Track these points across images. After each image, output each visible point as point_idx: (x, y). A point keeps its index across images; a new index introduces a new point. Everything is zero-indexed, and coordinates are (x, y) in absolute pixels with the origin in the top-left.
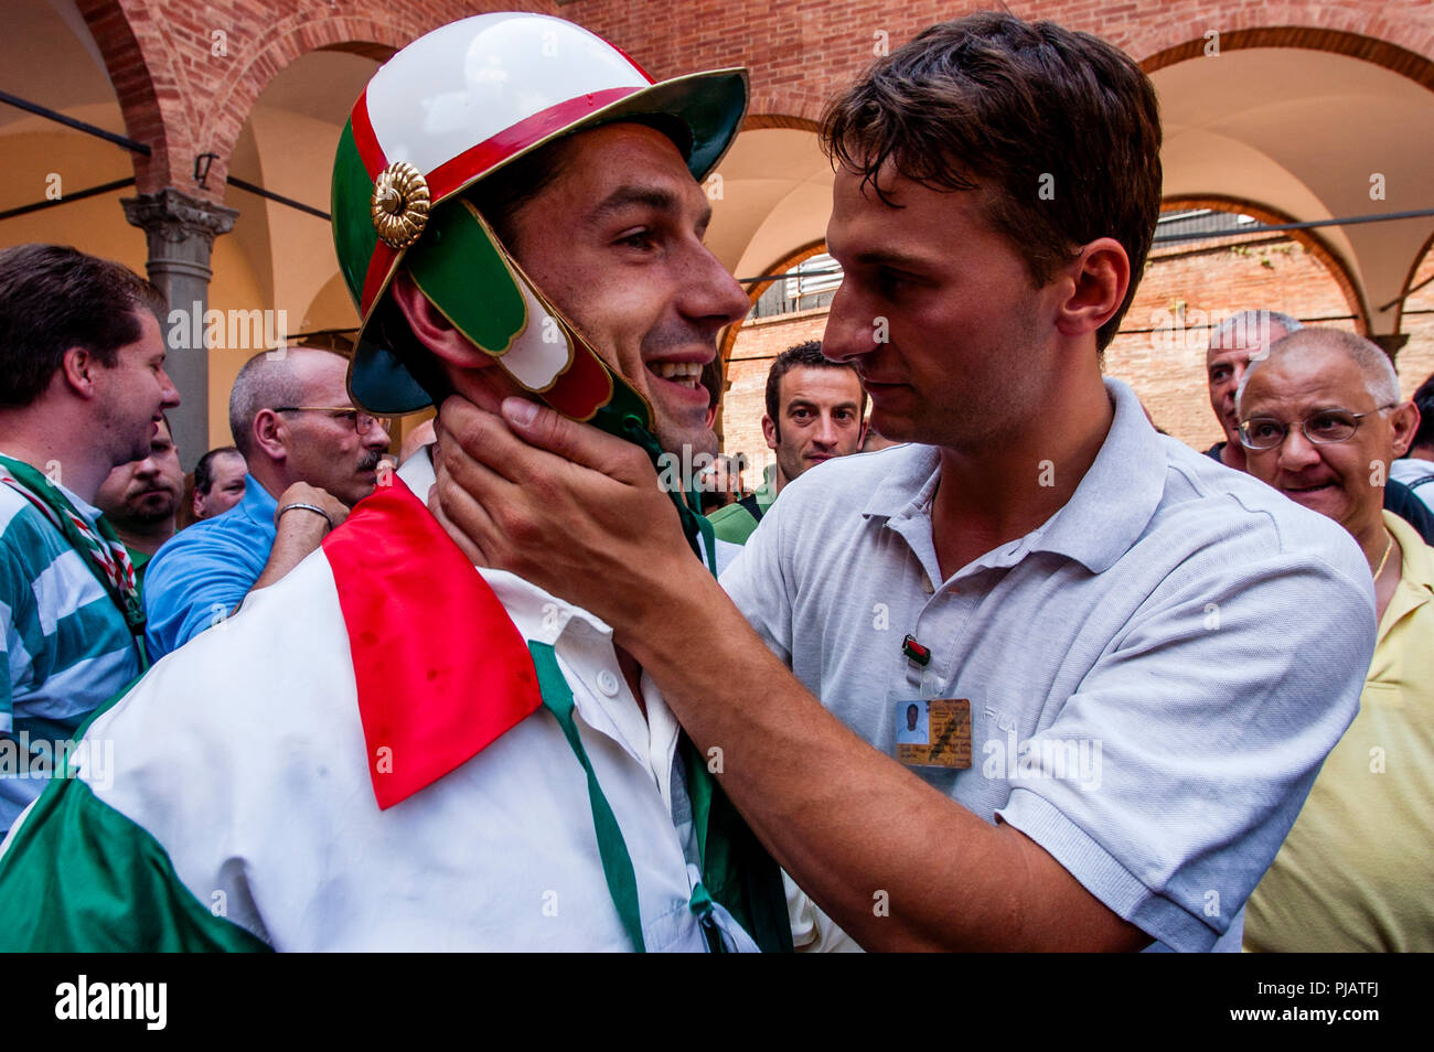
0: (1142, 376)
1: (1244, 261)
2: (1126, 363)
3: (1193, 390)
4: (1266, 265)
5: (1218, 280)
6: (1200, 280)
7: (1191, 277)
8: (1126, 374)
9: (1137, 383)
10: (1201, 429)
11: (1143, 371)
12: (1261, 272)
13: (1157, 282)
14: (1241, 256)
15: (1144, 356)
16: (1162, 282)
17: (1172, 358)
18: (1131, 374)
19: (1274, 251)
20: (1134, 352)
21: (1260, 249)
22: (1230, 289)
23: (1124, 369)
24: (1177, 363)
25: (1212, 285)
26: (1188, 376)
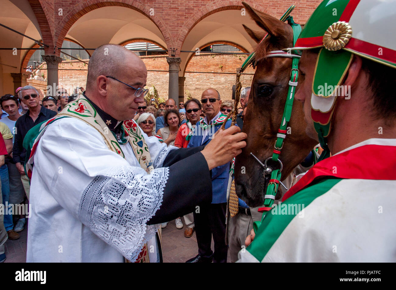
0: (212, 83)
1: (236, 58)
2: (208, 80)
3: (223, 88)
4: (240, 59)
5: (230, 61)
6: (226, 61)
7: (224, 60)
8: (208, 82)
9: (211, 85)
10: (224, 97)
11: (212, 82)
12: (239, 61)
13: (217, 60)
14: (235, 56)
15: (213, 78)
16: (218, 60)
17: (219, 79)
18: (210, 82)
19: (242, 56)
20: (210, 77)
21: (239, 55)
22: (232, 64)
23: (208, 81)
24: (220, 81)
25: (229, 63)
26: (222, 84)
